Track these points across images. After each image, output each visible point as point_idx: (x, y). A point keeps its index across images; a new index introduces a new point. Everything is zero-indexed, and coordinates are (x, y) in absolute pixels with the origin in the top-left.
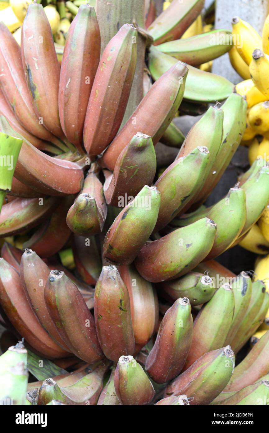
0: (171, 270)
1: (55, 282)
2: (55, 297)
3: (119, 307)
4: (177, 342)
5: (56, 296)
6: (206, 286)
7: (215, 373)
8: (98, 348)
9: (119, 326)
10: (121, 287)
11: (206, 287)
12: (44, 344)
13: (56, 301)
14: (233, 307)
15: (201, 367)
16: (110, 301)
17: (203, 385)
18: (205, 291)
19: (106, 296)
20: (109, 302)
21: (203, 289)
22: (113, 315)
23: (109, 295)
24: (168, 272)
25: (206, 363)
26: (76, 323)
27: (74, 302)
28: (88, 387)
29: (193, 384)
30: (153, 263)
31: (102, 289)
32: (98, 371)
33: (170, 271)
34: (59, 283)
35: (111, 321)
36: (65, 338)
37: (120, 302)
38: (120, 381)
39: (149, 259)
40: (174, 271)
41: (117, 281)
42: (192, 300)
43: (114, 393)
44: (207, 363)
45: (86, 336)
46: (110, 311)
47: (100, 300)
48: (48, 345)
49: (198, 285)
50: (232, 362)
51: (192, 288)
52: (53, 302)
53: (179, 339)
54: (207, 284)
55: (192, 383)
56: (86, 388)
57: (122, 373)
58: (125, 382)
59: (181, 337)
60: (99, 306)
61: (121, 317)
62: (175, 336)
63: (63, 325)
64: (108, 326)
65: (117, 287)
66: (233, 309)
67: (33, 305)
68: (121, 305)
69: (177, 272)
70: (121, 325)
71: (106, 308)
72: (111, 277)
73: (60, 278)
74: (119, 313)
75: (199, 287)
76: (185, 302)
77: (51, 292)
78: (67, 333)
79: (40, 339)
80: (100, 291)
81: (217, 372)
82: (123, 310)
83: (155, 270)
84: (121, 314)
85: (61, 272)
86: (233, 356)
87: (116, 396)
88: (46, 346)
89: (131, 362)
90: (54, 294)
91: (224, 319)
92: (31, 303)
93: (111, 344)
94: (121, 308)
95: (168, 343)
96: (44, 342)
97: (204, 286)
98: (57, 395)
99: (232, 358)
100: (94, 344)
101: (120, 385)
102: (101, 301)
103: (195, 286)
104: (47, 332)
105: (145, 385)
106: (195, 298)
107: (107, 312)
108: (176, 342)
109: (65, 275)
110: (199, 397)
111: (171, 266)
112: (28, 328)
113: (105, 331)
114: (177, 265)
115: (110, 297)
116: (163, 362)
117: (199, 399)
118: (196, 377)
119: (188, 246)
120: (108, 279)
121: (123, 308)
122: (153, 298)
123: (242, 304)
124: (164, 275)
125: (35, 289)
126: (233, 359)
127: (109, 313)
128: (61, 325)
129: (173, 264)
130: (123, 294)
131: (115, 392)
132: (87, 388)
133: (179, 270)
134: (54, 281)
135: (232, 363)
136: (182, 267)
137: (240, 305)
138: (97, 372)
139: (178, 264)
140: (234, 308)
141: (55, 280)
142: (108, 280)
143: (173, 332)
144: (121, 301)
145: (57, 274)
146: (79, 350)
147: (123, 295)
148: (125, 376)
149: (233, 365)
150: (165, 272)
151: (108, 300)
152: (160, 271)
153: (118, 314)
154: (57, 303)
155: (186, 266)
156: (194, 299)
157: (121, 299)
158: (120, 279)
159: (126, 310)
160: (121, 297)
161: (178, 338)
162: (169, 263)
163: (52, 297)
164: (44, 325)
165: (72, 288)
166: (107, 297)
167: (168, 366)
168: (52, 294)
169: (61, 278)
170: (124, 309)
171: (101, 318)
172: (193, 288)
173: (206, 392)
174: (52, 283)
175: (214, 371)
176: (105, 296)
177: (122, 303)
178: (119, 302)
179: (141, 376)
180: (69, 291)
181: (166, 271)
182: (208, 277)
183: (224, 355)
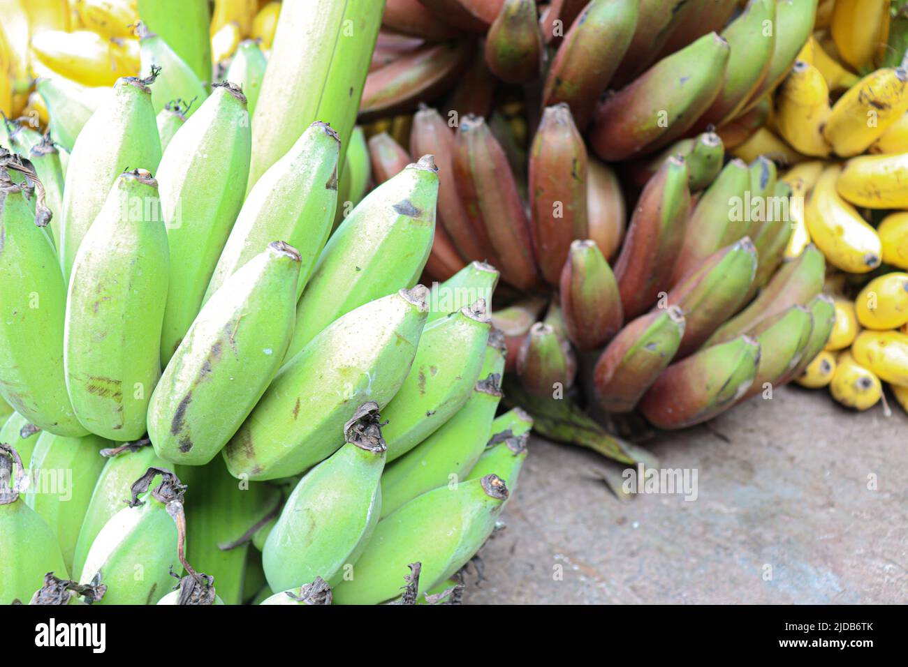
1: (469, 132)
2: (468, 156)
3: (570, 172)
5: (471, 154)
6: (710, 148)
7: (725, 277)
10: (575, 140)
11: (711, 150)
13: (471, 164)
16: (558, 161)
17: (704, 300)
18: (709, 157)
19: (551, 151)
20: (556, 163)
21: (705, 153)
22: (560, 186)
23: (556, 150)
24: (648, 130)
29: (687, 301)
30: (623, 120)
31: (544, 142)
33: (652, 127)
34: (476, 133)
37: (572, 164)
38: (573, 279)
39: (616, 116)
41: (569, 127)
44: (712, 264)
46: (557, 178)
47: (541, 160)
49: (697, 149)
50: (753, 260)
51: (688, 156)
52: (465, 165)
54: (713, 144)
55: (685, 299)
57: (577, 265)
58: (581, 279)
59: (671, 218)
60: (538, 171)
61: (573, 191)
62: (663, 216)
65: (567, 139)
68: (575, 168)
70: (572, 205)
71: (550, 175)
72: (560, 121)
73: (477, 126)
74: (571, 183)
75: (698, 153)
76: (680, 160)
77: (463, 150)
80: (541, 146)
81: (728, 276)
82: (577, 178)
83: (626, 131)
84: (574, 184)
85: (479, 117)
86: (754, 251)
89: (590, 248)
90: (468, 152)
94: (574, 175)
95: (649, 231)
97: (706, 148)
99: (753, 253)
102: (542, 162)
103: (692, 152)
106: (690, 174)
107: (552, 181)
111: (654, 118)
115: (557, 153)
116: (638, 270)
118: (694, 288)
119: (683, 80)
120: (553, 124)
121: (577, 175)
124: (642, 137)
126: (754, 256)
127: (554, 183)
130: (578, 150)
134: (467, 129)
135: (753, 262)
136: (673, 118)
141: (469, 128)
143: (659, 209)
144: (574, 161)
145: (473, 120)
147: (579, 152)
148: (581, 270)
149: (754, 266)
150: (644, 132)
152: (634, 131)
153: (569, 185)
154: (472, 167)
155: (679, 117)
157: (574, 158)
159: (581, 180)
160: (574, 155)
161: (666, 219)
163: (465, 157)
166: (552, 154)
168: (463, 152)
169: (480, 126)
170: (579, 177)
171: (541, 193)
174: (465, 133)
175: (722, 274)
176: (549, 153)
177: (576, 165)
180: (491, 149)
181: (645, 129)
182: (714, 135)
183: (741, 248)
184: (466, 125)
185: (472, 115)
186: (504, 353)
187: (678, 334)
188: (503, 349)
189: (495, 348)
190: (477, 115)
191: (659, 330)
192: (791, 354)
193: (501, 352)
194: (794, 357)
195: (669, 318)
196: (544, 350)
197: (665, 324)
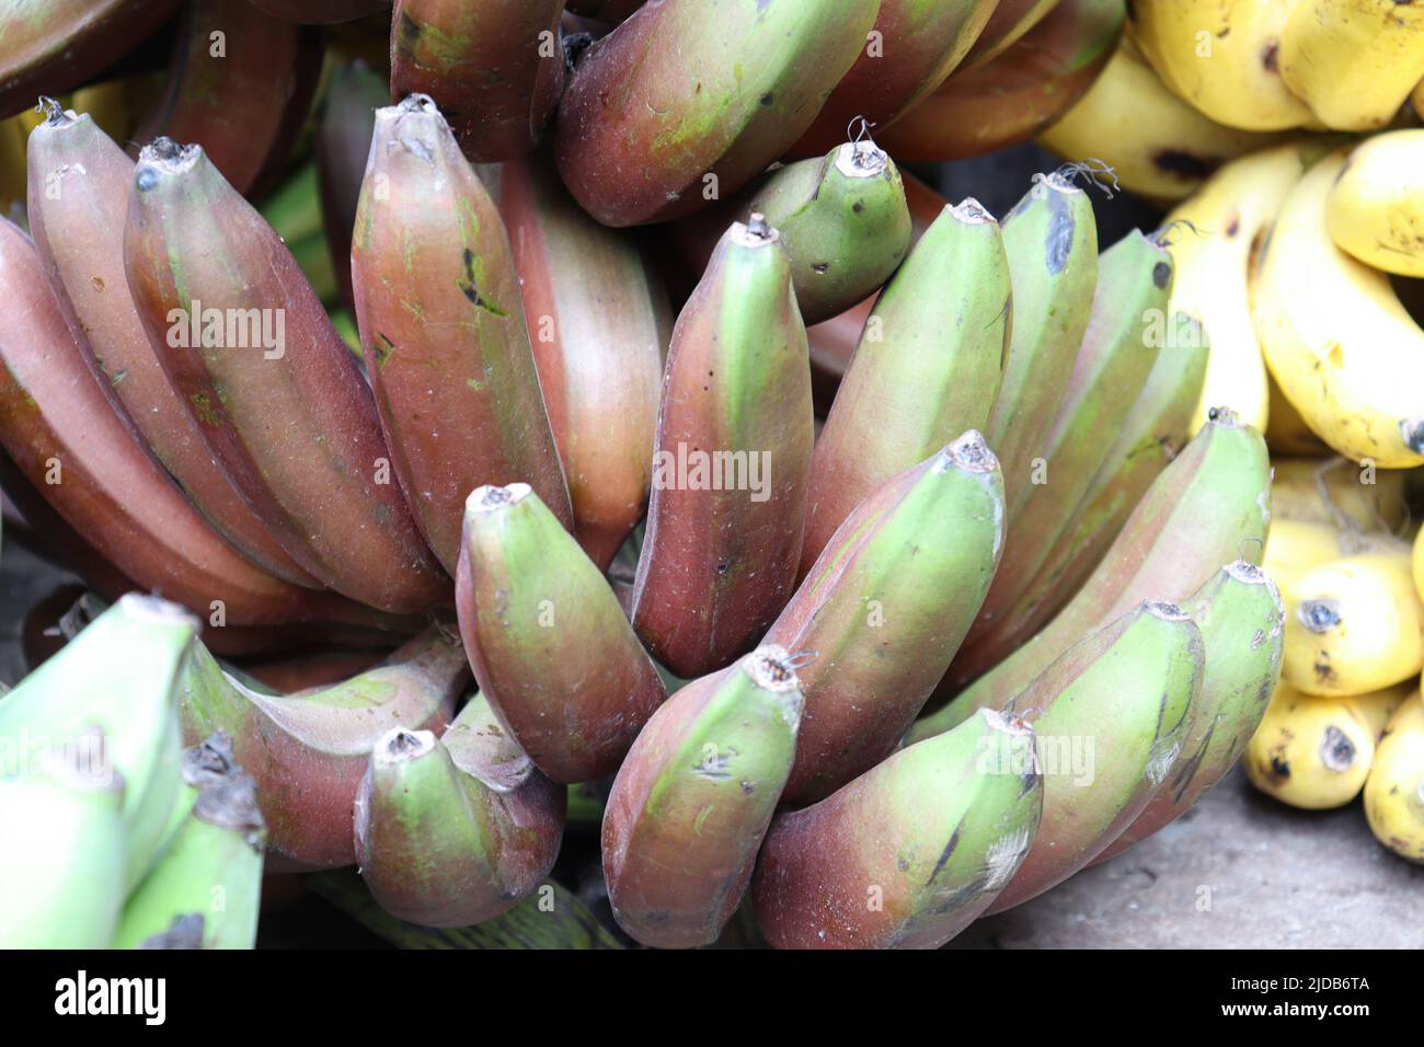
0: (701, 129)
1: (160, 191)
2: (166, 260)
3: (461, 285)
4: (732, 421)
5: (173, 253)
6: (858, 183)
7: (916, 550)
8: (408, 531)
9: (473, 384)
10: (465, 194)
11: (862, 188)
12: (177, 558)
13: (176, 278)
14: (1003, 299)
15: (854, 539)
16: (418, 258)
18: (857, 208)
19: (398, 232)
20: (414, 263)
21: (850, 200)
22: (438, 330)
23: (411, 230)
24: (687, 142)
25: (875, 517)
26: (283, 394)
27: (263, 291)
28: (374, 708)
29: (822, 622)
30: (623, 118)
31: (379, 204)
32: (427, 661)
33: (698, 135)
34: (180, 193)
35: (435, 363)
36: (242, 472)
37: (462, 261)
38: (478, 593)
39: (604, 103)
40: (715, 135)
41: (441, 163)
42: (812, 270)
43: (491, 727)
44: (881, 513)
45: (340, 463)
46: (423, 307)
47: (373, 258)
48: (195, 563)
49: (825, 186)
50: (987, 494)
51: (803, 209)
52: (161, 286)
53: (742, 405)
54: (863, 173)
55: (818, 618)
56: (365, 710)
57: (482, 555)
58: (497, 595)
59: (749, 397)
60: (372, 291)
61: (476, 338)
62: (723, 395)
63: (223, 400)
64: (425, 390)
65: (442, 191)
66: (1001, 307)
67: (98, 356)
68: (471, 275)
69: (729, 138)
70: (481, 377)
71: (404, 299)
72: (414, 146)
73: (183, 174)
74: (465, 320)
75: (830, 198)
76: (759, 234)
77: (151, 242)
78: (248, 444)
79: (156, 533)
80: (372, 219)
81: (925, 546)
82: (480, 302)
83: (633, 147)
84: (477, 320)
85: (189, 146)
86: (991, 468)
87: (499, 735)
88: (186, 563)
89: (519, 506)
90: (163, 246)
91: (960, 352)
92: (90, 351)
93: (452, 484)
94: (471, 294)
95: (693, 436)
96: (174, 547)
97: (848, 183)
98: (206, 689)
99: (988, 477)
100: (383, 507)
101: (480, 613)
102: (378, 262)
103: (815, 196)
104: (177, 481)
105: (599, 618)
106: (820, 258)
107: (412, 315)
108: (727, 423)
109: (209, 164)
110: (857, 680)
111: (698, 110)
112: (96, 484)
113: (416, 417)
114: (722, 99)
115: (414, 238)
116: (685, 544)
117: (858, 687)
118: (836, 586)
120: (398, 155)
121: (480, 294)
122: (651, 315)
123: (1052, 313)
124: (674, 162)
125: (99, 281)
126: (992, 482)
127: (420, 322)
128: (216, 404)
129: (705, 96)
130: (476, 223)
131: (495, 722)
132: (370, 711)
133: (736, 124)
134: (155, 185)
135: (991, 500)
136: (750, 106)
137: (1043, 315)
138: (422, 664)
139: (727, 93)
140: (1008, 305)
141: (161, 179)
142: (400, 160)
143: (711, 374)
144: (468, 256)
145: (171, 154)
146: (316, 533)
147: (477, 230)
148: (494, 568)
149: (992, 512)
150: (678, 149)
151: (409, 251)
152: (652, 148)
153: (462, 323)
154: (180, 291)
155: (767, 99)
156: (817, 267)
157: (465, 246)
158: (455, 158)
159: (496, 305)
160: (465, 240)
161: (733, 401)
162: (689, 95)
163: (157, 262)
164: (157, 449)
165: (247, 226)
166: (403, 241)
167: (710, 555)
168: (152, 249)
169: (190, 171)
170: (487, 300)
171: (390, 351)
172: (809, 211)
173: (882, 650)
174: (148, 196)
175: (908, 542)
176: (395, 236)
177: (474, 267)
178: (459, 261)
179: (575, 574)
180: (235, 234)
181: (679, 140)
182: (869, 146)
183: (951, 465)
184: (150, 172)
185: (165, 142)
186: (254, 838)
187: (785, 725)
188: (251, 827)
189: (223, 826)
190: (183, 139)
191: (725, 719)
192: (1145, 746)
193: (246, 837)
194: (1155, 752)
195: (753, 683)
196: (412, 803)
197: (741, 699)
